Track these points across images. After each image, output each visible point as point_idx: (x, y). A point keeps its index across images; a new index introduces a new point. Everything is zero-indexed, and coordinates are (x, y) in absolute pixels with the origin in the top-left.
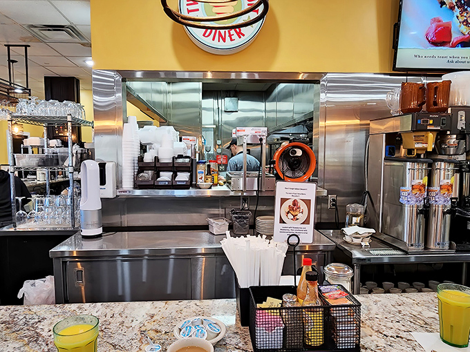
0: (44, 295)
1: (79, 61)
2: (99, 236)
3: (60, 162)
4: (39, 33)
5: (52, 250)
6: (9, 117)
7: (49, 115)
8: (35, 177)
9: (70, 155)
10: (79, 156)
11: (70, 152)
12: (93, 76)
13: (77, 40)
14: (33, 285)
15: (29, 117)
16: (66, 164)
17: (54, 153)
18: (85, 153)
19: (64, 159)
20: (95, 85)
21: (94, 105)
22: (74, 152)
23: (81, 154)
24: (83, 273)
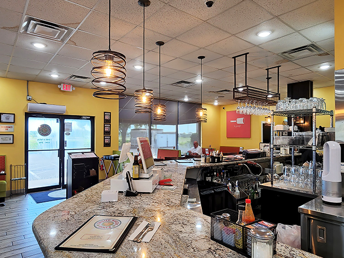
0: (292, 238)
1: (315, 68)
2: (338, 205)
3: (305, 143)
4: (288, 56)
5: (300, 207)
6: (272, 113)
7: (299, 109)
8: (279, 151)
9: (314, 137)
10: (321, 137)
11: (314, 135)
12: (336, 75)
13: (316, 52)
14: (284, 228)
15: (285, 111)
16: (310, 144)
17: (300, 136)
18: (325, 135)
19: (308, 140)
20: (336, 82)
21: (336, 97)
22: (317, 134)
23: (322, 136)
24: (325, 231)
